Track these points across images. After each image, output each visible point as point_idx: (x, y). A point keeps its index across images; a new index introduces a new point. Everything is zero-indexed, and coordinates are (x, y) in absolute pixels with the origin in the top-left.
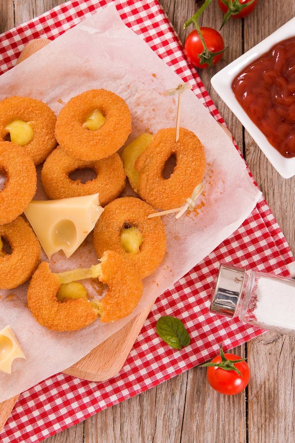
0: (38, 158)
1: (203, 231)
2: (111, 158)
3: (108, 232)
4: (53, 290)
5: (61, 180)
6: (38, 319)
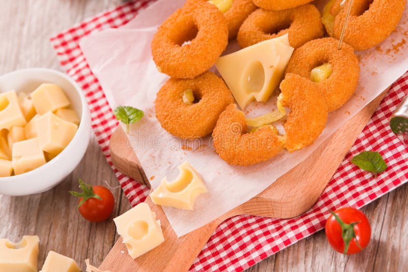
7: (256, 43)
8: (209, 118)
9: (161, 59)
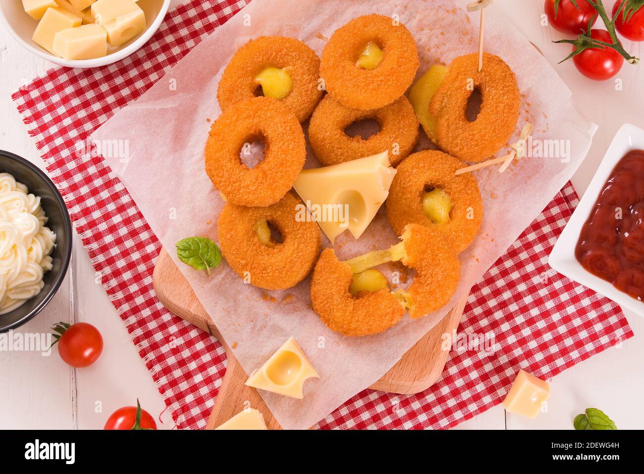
0: (302, 114)
1: (526, 183)
2: (398, 102)
3: (406, 199)
4: (344, 284)
5: (336, 139)
6: (329, 324)
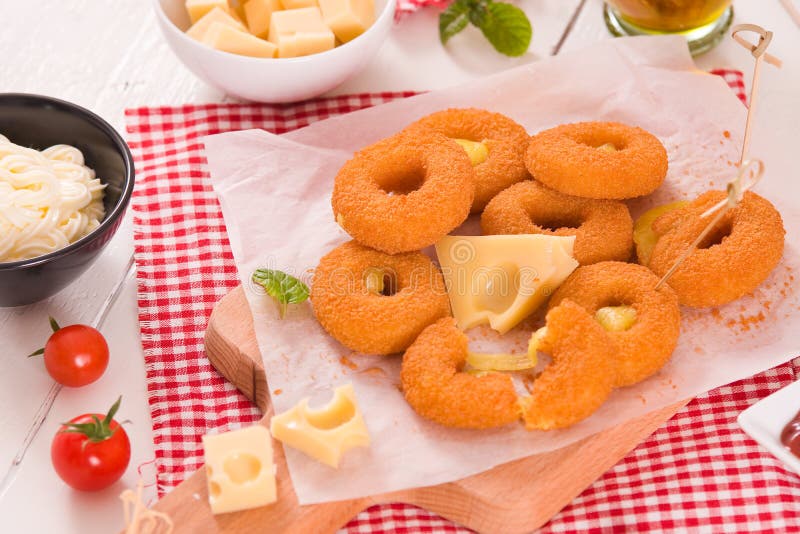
7: (516, 233)
8: (404, 327)
9: (350, 204)
